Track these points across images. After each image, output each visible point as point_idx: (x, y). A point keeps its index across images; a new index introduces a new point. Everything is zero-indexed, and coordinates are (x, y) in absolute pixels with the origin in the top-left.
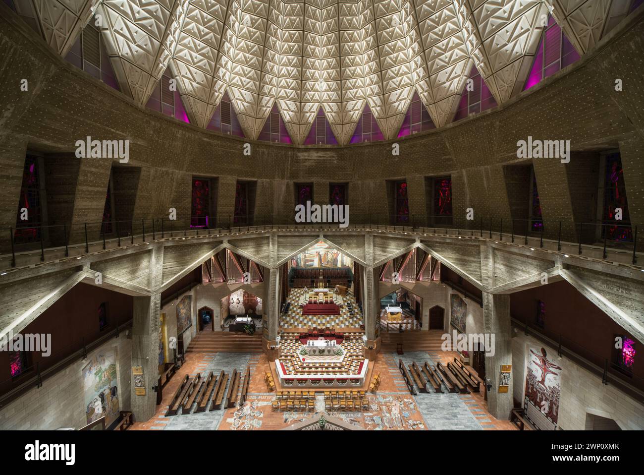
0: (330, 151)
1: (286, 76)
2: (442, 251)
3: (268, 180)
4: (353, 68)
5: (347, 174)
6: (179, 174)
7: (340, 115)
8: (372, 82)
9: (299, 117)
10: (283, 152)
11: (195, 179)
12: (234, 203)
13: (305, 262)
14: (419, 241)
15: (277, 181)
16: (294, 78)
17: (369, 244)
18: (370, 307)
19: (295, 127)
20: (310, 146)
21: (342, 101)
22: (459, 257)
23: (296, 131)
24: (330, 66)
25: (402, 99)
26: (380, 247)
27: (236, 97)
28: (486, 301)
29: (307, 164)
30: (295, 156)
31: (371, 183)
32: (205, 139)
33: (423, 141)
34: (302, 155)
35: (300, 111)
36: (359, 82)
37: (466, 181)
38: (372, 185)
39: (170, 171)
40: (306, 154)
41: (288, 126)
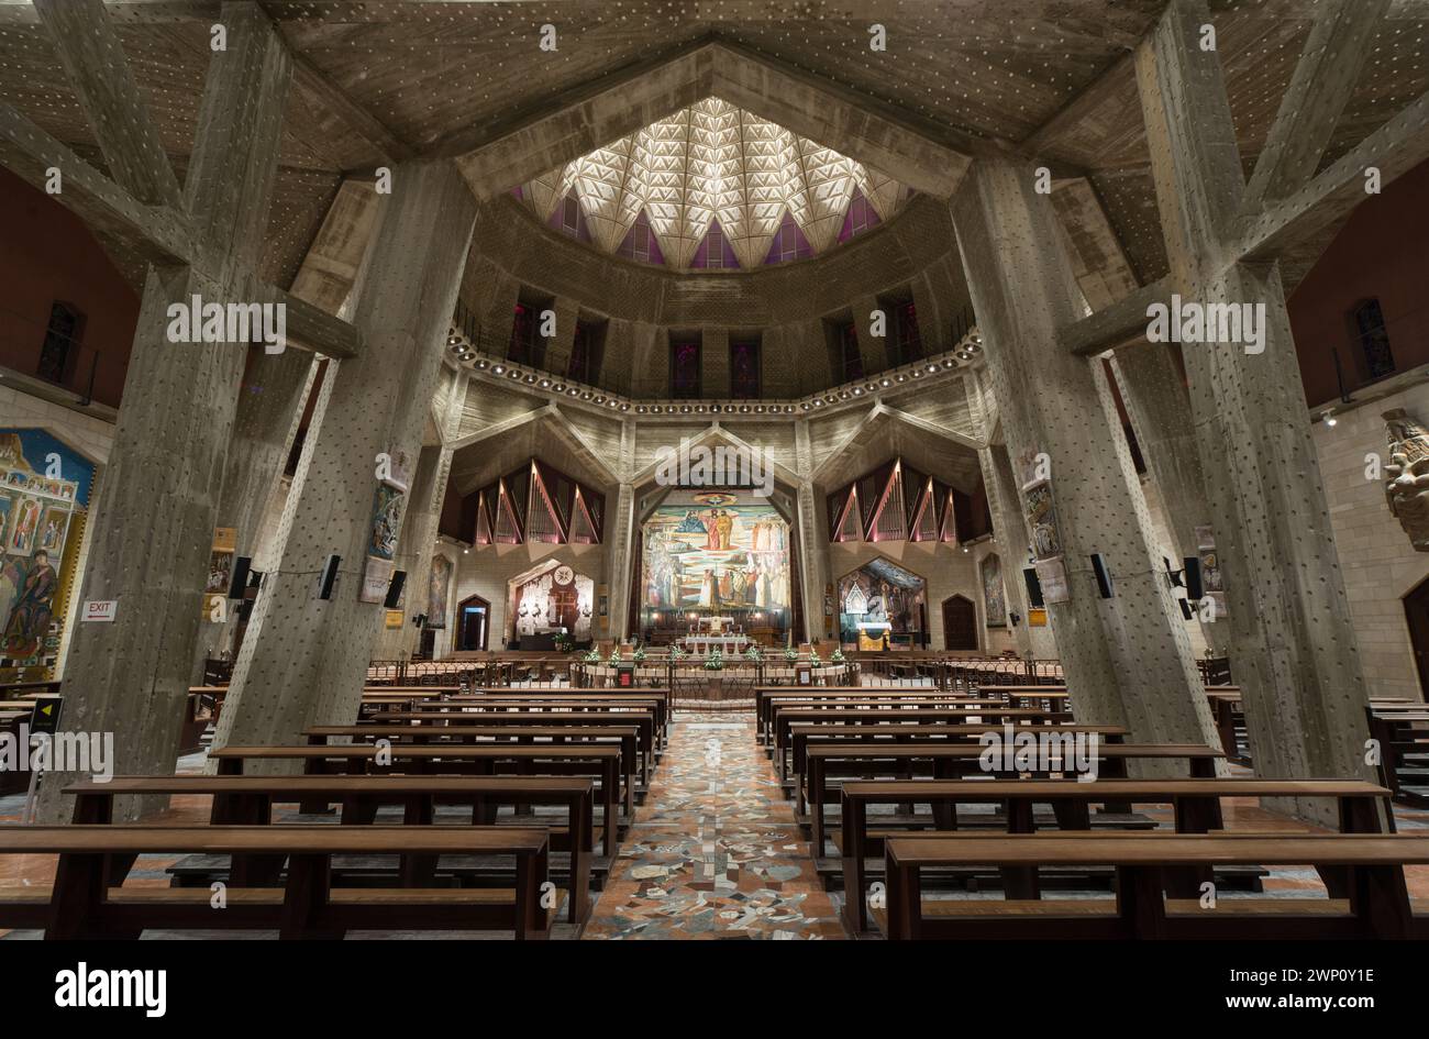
0: (729, 278)
1: (662, 169)
2: (916, 408)
3: (626, 321)
4: (763, 157)
5: (759, 315)
6: (506, 276)
7: (745, 222)
8: (791, 175)
9: (680, 225)
10: (653, 278)
11: (524, 290)
12: (572, 344)
13: (680, 595)
14: (880, 402)
15: (640, 325)
16: (675, 170)
17: (803, 438)
18: (810, 564)
19: (674, 242)
20: (696, 271)
21: (747, 202)
22: (938, 407)
23: (675, 249)
24: (728, 155)
25: (837, 195)
26: (823, 439)
27: (589, 191)
28: (985, 463)
29: (691, 299)
30: (672, 286)
31: (799, 327)
32: (545, 238)
33: (867, 245)
34: (684, 286)
35: (683, 217)
36: (773, 178)
37: (930, 287)
38: (801, 330)
39: (497, 267)
40: (689, 283)
41: (662, 243)
